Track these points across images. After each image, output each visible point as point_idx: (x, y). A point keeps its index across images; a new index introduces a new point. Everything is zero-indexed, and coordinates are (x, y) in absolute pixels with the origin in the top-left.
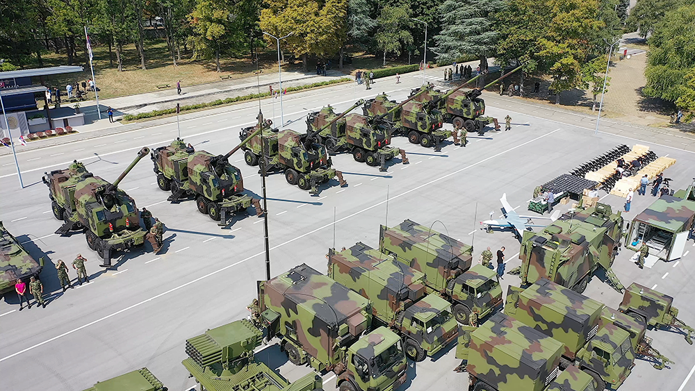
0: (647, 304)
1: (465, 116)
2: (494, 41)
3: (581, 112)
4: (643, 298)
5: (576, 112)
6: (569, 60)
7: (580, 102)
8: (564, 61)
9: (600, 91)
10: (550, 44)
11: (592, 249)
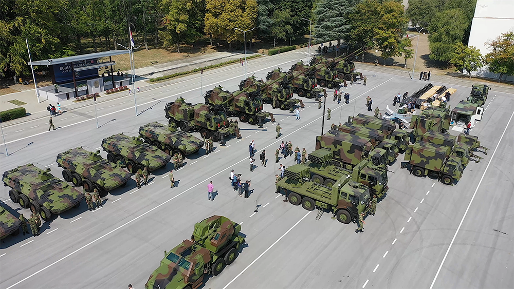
0: (468, 140)
1: (345, 72)
2: (349, 30)
3: (399, 69)
4: (466, 138)
5: (397, 69)
6: (392, 40)
7: (394, 65)
8: (390, 41)
9: (409, 57)
10: (381, 32)
11: (443, 120)
